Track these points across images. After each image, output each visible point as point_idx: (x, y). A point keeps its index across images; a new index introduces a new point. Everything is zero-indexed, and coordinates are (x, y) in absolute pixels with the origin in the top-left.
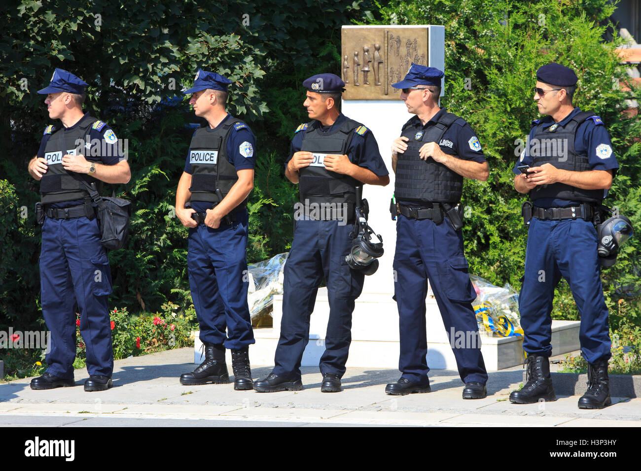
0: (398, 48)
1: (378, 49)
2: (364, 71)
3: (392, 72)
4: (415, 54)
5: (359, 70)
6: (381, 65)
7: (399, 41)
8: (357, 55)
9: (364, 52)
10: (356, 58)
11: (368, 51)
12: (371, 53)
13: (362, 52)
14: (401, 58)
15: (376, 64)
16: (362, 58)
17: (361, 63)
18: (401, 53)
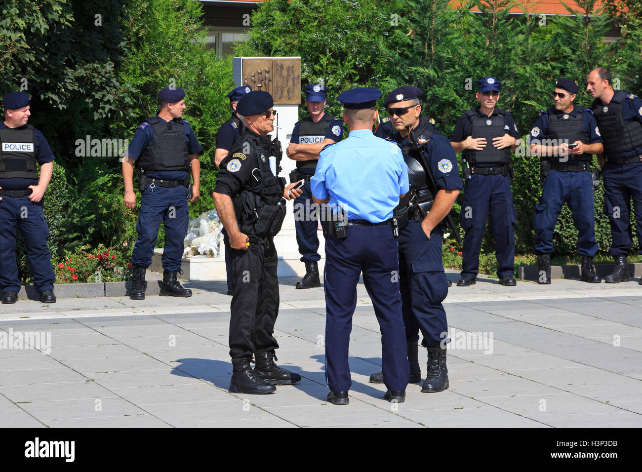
0: (281, 71)
1: (268, 72)
2: (259, 86)
3: (277, 87)
4: (292, 75)
5: (255, 86)
6: (270, 83)
7: (282, 67)
8: (254, 76)
9: (259, 74)
10: (253, 78)
11: (261, 73)
12: (263, 74)
13: (257, 74)
14: (283, 78)
15: (267, 82)
16: (257, 78)
17: (257, 81)
18: (283, 75)
